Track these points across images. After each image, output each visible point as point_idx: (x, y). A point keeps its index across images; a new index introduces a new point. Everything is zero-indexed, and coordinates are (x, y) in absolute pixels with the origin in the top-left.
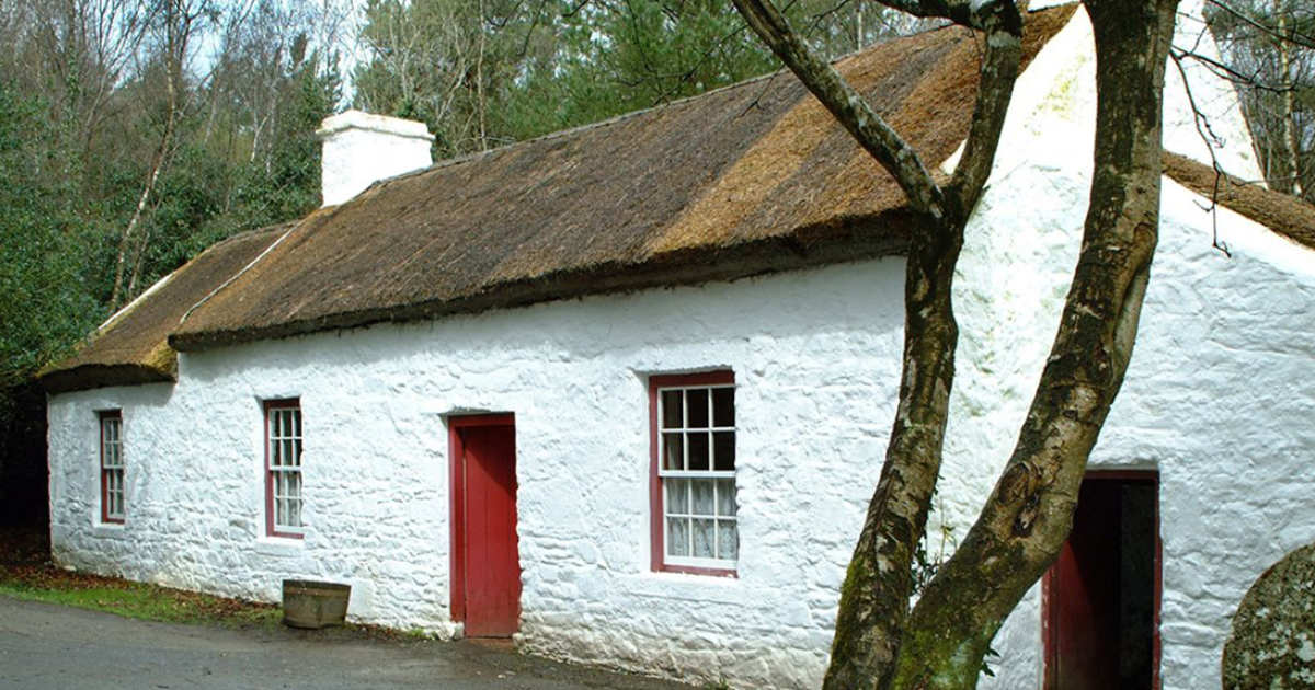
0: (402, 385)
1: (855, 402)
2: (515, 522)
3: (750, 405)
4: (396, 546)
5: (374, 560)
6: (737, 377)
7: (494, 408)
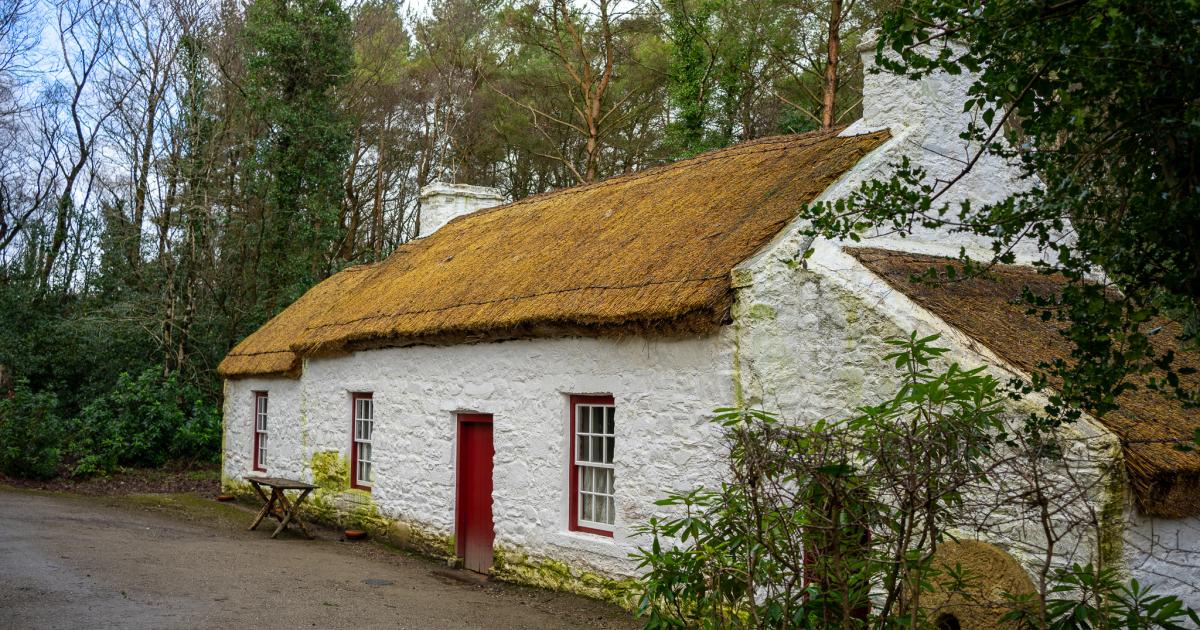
0: (430, 390)
1: (679, 424)
2: (491, 490)
3: (622, 421)
4: (424, 501)
5: (411, 510)
6: (616, 401)
7: (480, 411)
